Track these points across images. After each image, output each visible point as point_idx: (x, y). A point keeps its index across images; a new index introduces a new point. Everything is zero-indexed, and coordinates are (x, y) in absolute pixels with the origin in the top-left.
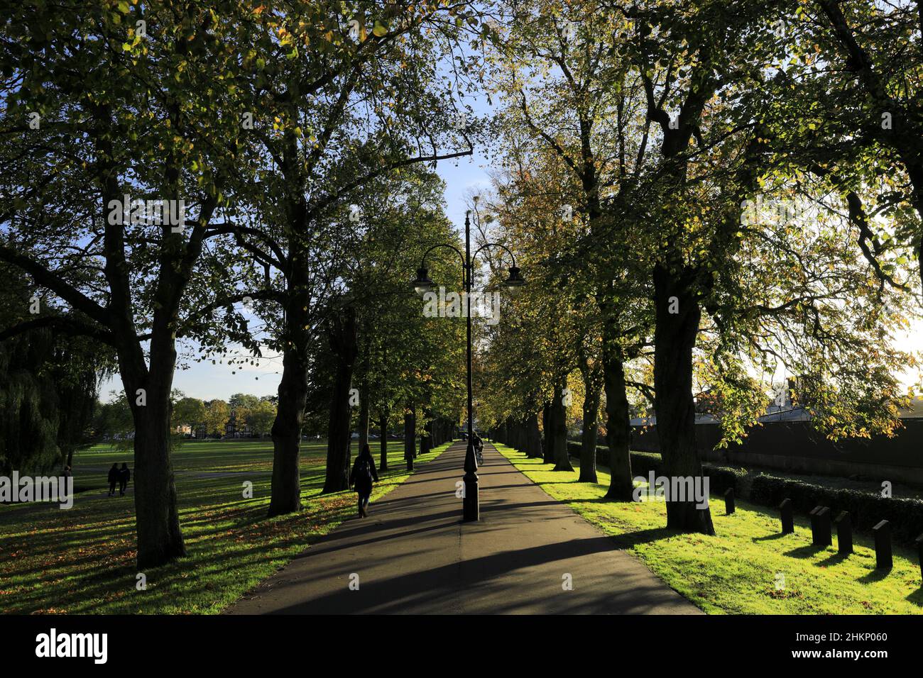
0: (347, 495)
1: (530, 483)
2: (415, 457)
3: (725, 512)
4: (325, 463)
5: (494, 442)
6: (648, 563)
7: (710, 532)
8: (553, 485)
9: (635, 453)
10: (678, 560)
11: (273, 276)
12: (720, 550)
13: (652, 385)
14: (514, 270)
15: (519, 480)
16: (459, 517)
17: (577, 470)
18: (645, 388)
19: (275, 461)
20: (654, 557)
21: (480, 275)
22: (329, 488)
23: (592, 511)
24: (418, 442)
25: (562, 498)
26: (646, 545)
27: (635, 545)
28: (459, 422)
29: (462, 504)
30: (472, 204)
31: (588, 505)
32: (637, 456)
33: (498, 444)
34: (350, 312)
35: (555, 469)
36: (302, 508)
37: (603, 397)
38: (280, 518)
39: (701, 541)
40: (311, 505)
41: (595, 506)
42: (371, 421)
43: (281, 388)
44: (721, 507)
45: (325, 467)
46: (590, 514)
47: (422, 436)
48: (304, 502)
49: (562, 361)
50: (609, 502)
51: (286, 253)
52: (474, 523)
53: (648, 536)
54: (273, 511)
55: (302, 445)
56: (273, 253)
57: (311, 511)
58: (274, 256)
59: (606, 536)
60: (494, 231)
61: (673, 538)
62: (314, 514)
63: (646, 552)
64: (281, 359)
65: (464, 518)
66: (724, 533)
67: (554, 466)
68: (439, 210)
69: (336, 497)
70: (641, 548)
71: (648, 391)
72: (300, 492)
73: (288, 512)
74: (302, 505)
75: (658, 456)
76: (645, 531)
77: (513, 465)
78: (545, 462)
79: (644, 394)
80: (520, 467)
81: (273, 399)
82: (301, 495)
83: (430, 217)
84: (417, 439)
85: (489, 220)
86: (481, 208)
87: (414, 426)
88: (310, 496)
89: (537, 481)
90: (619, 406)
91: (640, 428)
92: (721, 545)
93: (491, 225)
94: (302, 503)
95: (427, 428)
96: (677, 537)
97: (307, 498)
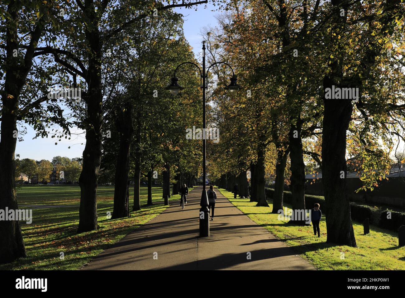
0: (127, 220)
1: (242, 213)
2: (169, 197)
3: (363, 233)
4: (113, 200)
5: (219, 188)
6: (314, 263)
7: (354, 245)
8: (256, 215)
9: (308, 196)
10: (333, 262)
11: (78, 82)
12: (359, 256)
13: (320, 153)
14: (234, 79)
15: (235, 212)
16: (197, 235)
17: (271, 206)
18: (314, 155)
19: (81, 199)
20: (318, 260)
21: (212, 82)
22: (115, 216)
23: (280, 231)
24: (171, 188)
25: (262, 223)
26: (313, 252)
27: (307, 253)
28: (197, 175)
29: (199, 226)
30: (206, 37)
31: (277, 227)
32: (309, 197)
33: (221, 189)
34: (128, 106)
35: (257, 205)
36: (99, 227)
37: (289, 161)
38: (83, 234)
39: (347, 251)
40: (104, 226)
41: (282, 228)
42: (142, 174)
43: (85, 153)
44: (361, 230)
45: (113, 203)
46: (279, 233)
47: (173, 184)
48: (100, 225)
49: (262, 137)
50: (291, 226)
51: (86, 67)
52: (206, 238)
53: (314, 247)
54: (80, 229)
55: (98, 189)
56: (78, 67)
57: (104, 229)
58: (80, 69)
59: (288, 246)
60: (219, 53)
61: (330, 248)
62: (106, 231)
63: (313, 257)
64: (85, 135)
65: (200, 234)
66: (363, 246)
67: (256, 203)
69: (120, 221)
70: (310, 254)
71: (317, 157)
72: (97, 218)
73: (90, 231)
74: (98, 226)
75: (322, 198)
76: (313, 244)
77: (231, 202)
78: (251, 201)
79: (314, 159)
80: (235, 204)
81: (79, 160)
82: (99, 219)
84: (171, 186)
85: (217, 47)
86: (212, 40)
87: (169, 178)
88: (104, 221)
89: (246, 212)
90: (298, 165)
91: (311, 180)
92: (360, 253)
93: (219, 50)
94: (98, 224)
95: (176, 178)
96: (333, 248)
97: (101, 222)
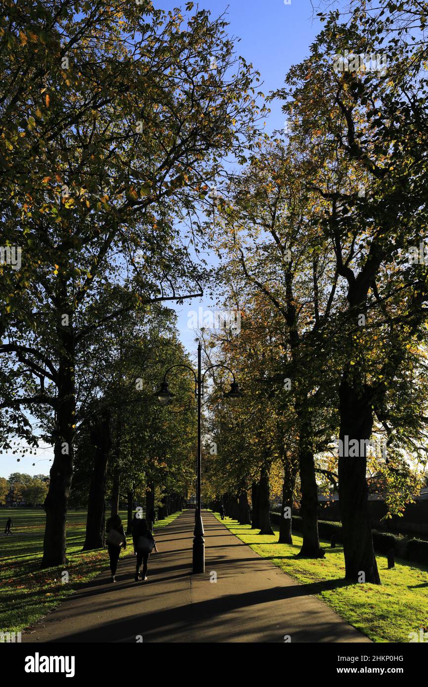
0: (102, 552)
1: (242, 543)
2: (154, 523)
3: (387, 567)
4: (85, 526)
5: (213, 512)
6: (333, 605)
7: (377, 581)
8: (259, 545)
9: (320, 521)
10: (355, 603)
11: (46, 386)
12: (385, 596)
13: (336, 470)
14: (234, 385)
15: (234, 541)
16: (189, 570)
17: (277, 534)
18: (328, 474)
19: (47, 524)
20: (337, 601)
21: (206, 387)
22: (88, 547)
23: (289, 566)
25: (267, 555)
26: (330, 592)
27: (323, 592)
28: (187, 496)
29: (192, 559)
30: (199, 333)
31: (285, 560)
32: (322, 523)
33: (216, 514)
34: (106, 413)
35: (261, 533)
36: (67, 561)
37: (298, 480)
38: (49, 569)
39: (371, 589)
40: (74, 559)
41: (292, 561)
42: (121, 495)
43: (52, 471)
44: (384, 563)
45: (85, 530)
46: (288, 568)
47: (159, 507)
48: (69, 557)
49: (267, 453)
50: (302, 558)
51: (57, 368)
52: (201, 574)
53: (331, 585)
54: (45, 563)
55: (69, 513)
56: (47, 368)
57: (74, 564)
58: (48, 370)
59: (300, 584)
60: (215, 354)
61: (350, 586)
62: (77, 566)
63: (330, 597)
64: (53, 449)
65: (193, 570)
66: (387, 583)
67: (260, 530)
68: (174, 338)
69: (93, 553)
70: (327, 593)
71: (331, 476)
72: (66, 549)
73: (57, 565)
74: (67, 559)
75: (339, 524)
76: (329, 581)
77: (228, 529)
78: (253, 528)
79: (328, 478)
80: (234, 532)
81: (45, 479)
82: (68, 551)
83: (168, 343)
84: (155, 509)
85: (213, 345)
86: (207, 337)
87: (153, 500)
88: (73, 552)
89: (247, 542)
90: (309, 486)
91: (324, 503)
92: (386, 592)
93: (215, 350)
94: (67, 557)
95: (163, 501)
96: (353, 586)
97: (70, 554)
